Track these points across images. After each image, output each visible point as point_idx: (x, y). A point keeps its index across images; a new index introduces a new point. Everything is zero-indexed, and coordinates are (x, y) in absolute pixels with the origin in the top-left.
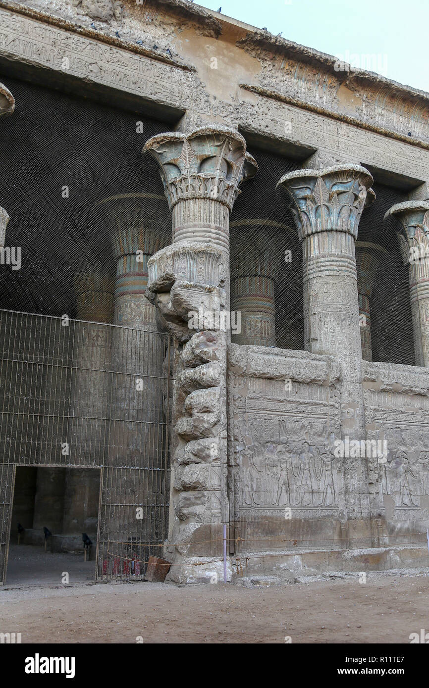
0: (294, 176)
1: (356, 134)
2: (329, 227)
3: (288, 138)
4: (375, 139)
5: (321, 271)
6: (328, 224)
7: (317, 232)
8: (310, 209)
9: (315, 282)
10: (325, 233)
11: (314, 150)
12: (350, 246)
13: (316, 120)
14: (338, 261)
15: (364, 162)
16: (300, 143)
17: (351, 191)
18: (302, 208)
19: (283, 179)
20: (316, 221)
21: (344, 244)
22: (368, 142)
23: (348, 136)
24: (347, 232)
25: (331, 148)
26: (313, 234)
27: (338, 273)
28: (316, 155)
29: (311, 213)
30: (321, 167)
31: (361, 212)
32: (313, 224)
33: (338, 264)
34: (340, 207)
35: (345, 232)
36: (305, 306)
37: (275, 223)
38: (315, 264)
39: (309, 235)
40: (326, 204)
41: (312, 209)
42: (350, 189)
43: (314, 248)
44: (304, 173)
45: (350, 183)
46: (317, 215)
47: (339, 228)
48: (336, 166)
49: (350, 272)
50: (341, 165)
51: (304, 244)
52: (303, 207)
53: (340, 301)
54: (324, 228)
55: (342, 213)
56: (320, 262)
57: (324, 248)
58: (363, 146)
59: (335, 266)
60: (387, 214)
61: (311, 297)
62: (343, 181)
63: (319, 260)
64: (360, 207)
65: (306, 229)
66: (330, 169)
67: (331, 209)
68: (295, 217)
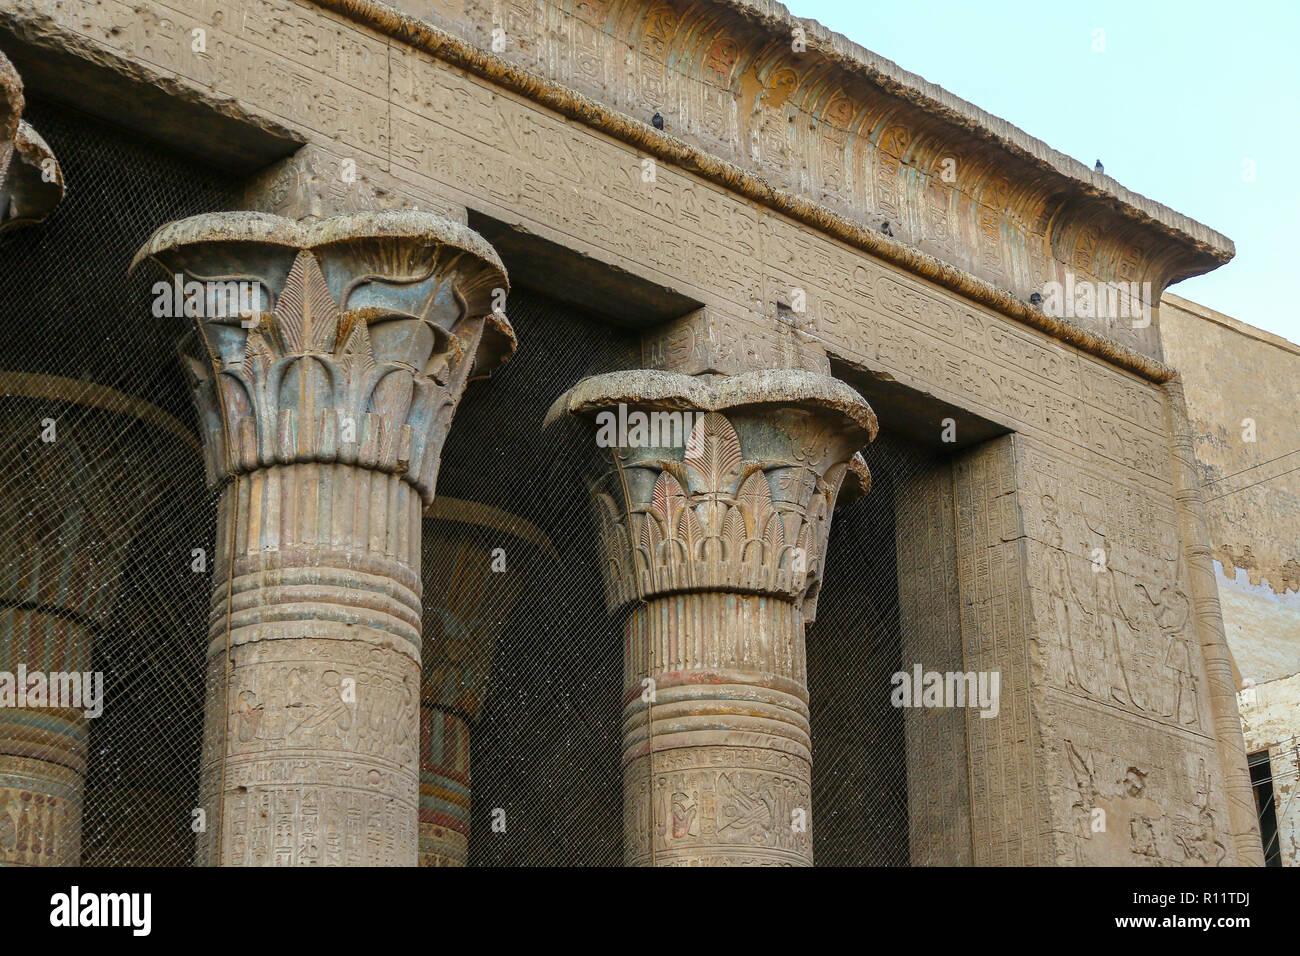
0: (205, 236)
1: (461, 97)
2: (328, 449)
3: (194, 86)
4: (529, 126)
5: (283, 617)
6: (326, 436)
7: (279, 463)
8: (259, 367)
9: (255, 658)
10: (310, 471)
11: (291, 140)
12: (404, 530)
13: (311, 30)
14: (353, 585)
15: (483, 207)
16: (240, 112)
17: (422, 317)
18: (227, 359)
19: (163, 241)
20: (280, 416)
21: (381, 521)
22: (503, 132)
23: (429, 104)
24: (398, 472)
25: (359, 143)
26: (262, 466)
27: (349, 632)
28: (300, 163)
29: (261, 383)
30: (316, 211)
31: (456, 396)
32: (265, 426)
33: (350, 594)
34: (376, 372)
35: (389, 472)
36: (209, 752)
37: (119, 402)
38: (261, 590)
39: (245, 471)
40: (324, 356)
41: (266, 371)
42: (419, 309)
43: (263, 522)
44: (244, 229)
45: (420, 286)
46: (286, 392)
47: (367, 454)
48: (369, 215)
49: (397, 632)
50: (392, 217)
51: (225, 502)
52: (233, 358)
53: (347, 745)
54: (309, 450)
55: (380, 396)
56: (283, 582)
57: (301, 527)
58: (480, 146)
59: (341, 601)
60: (557, 409)
61: (234, 721)
62: (394, 277)
63: (278, 575)
64: (454, 379)
65: (235, 446)
66: (347, 225)
67: (340, 378)
68: (197, 391)
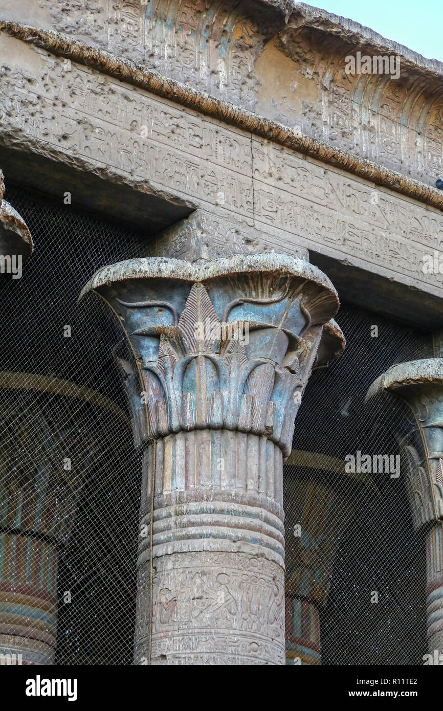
0: (130, 275)
1: (302, 173)
2: (217, 419)
3: (119, 172)
4: (350, 191)
5: (188, 537)
6: (215, 411)
7: (183, 430)
8: (168, 364)
9: (170, 566)
10: (205, 435)
11: (186, 207)
12: (271, 475)
13: (198, 131)
14: (236, 513)
15: (320, 249)
16: (151, 189)
17: (280, 327)
18: (146, 359)
19: (101, 279)
20: (183, 398)
21: (254, 469)
22: (332, 196)
23: (280, 179)
24: (265, 434)
25: (232, 208)
26: (172, 432)
27: (234, 547)
28: (193, 222)
29: (170, 375)
30: (205, 255)
31: (305, 381)
32: (173, 405)
33: (234, 520)
34: (248, 365)
35: (259, 435)
36: (140, 631)
37: (73, 390)
38: (173, 518)
39: (160, 436)
40: (212, 355)
41: (173, 367)
42: (277, 321)
43: (174, 471)
44: (156, 269)
45: (278, 305)
46: (187, 381)
47: (244, 422)
48: (241, 257)
49: (268, 545)
50: (257, 257)
51: (147, 457)
52: (150, 356)
53: (235, 625)
54: (203, 420)
55: (252, 381)
56: (188, 512)
57: (199, 474)
58: (316, 207)
59: (228, 525)
60: (375, 387)
61: (157, 609)
62: (260, 300)
63: (185, 508)
64: (303, 369)
65: (153, 419)
66: (226, 265)
67: (224, 370)
68: (126, 382)
